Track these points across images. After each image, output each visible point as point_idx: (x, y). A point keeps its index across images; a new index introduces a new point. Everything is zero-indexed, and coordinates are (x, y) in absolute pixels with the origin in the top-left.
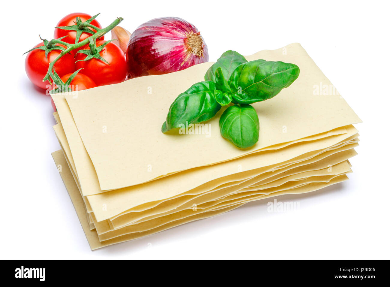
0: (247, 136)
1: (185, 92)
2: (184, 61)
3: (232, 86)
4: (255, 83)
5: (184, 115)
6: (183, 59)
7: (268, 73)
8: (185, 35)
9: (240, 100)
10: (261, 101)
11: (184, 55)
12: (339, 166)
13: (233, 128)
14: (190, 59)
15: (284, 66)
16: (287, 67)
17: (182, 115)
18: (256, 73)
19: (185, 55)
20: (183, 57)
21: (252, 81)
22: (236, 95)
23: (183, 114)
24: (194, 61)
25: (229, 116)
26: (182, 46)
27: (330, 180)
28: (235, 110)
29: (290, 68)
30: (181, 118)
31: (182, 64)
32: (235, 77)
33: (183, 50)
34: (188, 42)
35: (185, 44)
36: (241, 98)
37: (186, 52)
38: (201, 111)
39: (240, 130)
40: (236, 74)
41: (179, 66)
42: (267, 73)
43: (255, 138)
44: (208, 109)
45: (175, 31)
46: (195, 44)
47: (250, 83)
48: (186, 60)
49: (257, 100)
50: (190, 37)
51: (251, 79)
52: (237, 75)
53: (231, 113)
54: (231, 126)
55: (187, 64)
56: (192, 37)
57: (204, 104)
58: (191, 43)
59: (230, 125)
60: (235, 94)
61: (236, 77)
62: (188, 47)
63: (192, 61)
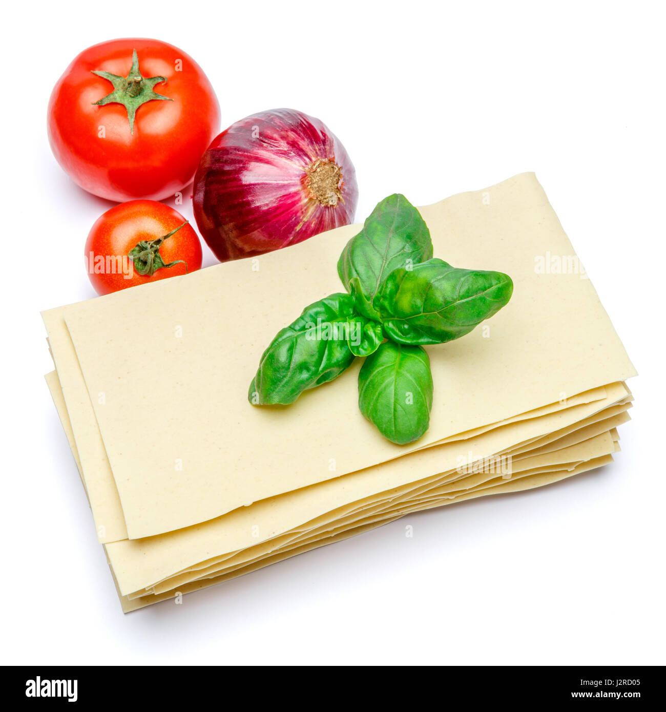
0: (407, 422)
1: (290, 327)
2: (301, 220)
3: (383, 309)
4: (424, 312)
5: (286, 380)
6: (300, 217)
7: (448, 299)
8: (304, 167)
9: (396, 337)
10: (438, 343)
11: (302, 209)
13: (379, 407)
14: (315, 216)
15: (481, 282)
16: (487, 286)
17: (283, 378)
18: (427, 296)
19: (303, 210)
20: (299, 214)
21: (419, 308)
22: (391, 325)
23: (285, 376)
24: (322, 218)
25: (376, 371)
26: (296, 193)
27: (575, 466)
28: (389, 356)
29: (492, 286)
30: (281, 386)
31: (298, 228)
32: (388, 291)
33: (300, 200)
34: (310, 184)
35: (304, 188)
36: (400, 334)
37: (306, 205)
38: (321, 369)
39: (393, 410)
40: (390, 286)
41: (293, 233)
42: (445, 299)
43: (422, 425)
44: (334, 360)
45: (283, 161)
46: (324, 185)
47: (415, 312)
48: (305, 219)
49: (431, 340)
50: (314, 172)
51: (416, 305)
52: (393, 288)
53: (379, 366)
54: (377, 400)
55: (309, 226)
56: (318, 170)
57: (326, 352)
58: (315, 185)
59: (375, 398)
60: (389, 321)
61: (391, 292)
62: (310, 192)
63: (318, 218)
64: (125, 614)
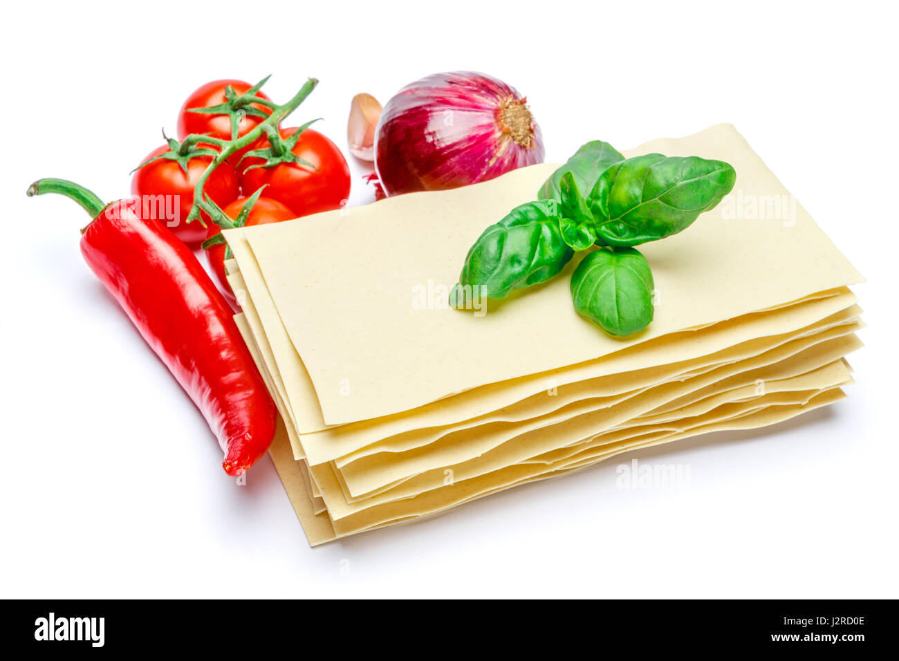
0: (632, 309)
1: (498, 223)
2: (495, 155)
3: (595, 211)
4: (643, 201)
5: (496, 272)
6: (493, 151)
7: (670, 181)
8: (496, 103)
9: (612, 238)
10: (657, 239)
11: (495, 142)
12: (827, 370)
13: (600, 295)
14: (508, 153)
15: (703, 167)
16: (710, 169)
17: (493, 270)
18: (646, 182)
19: (497, 144)
20: (492, 148)
21: (636, 198)
22: (603, 228)
23: (495, 268)
24: (515, 156)
25: (590, 270)
26: (490, 125)
27: (809, 399)
28: (602, 258)
29: (715, 170)
30: (491, 277)
31: (492, 163)
32: (601, 190)
33: (493, 132)
34: (503, 117)
35: (498, 121)
36: (614, 235)
37: (499, 138)
38: (533, 264)
39: (614, 298)
40: (603, 185)
41: (486, 167)
42: (667, 181)
43: (648, 314)
44: (546, 257)
45: (475, 96)
46: (517, 122)
47: (633, 203)
48: (499, 155)
49: (649, 237)
50: (507, 108)
51: (634, 195)
52: (607, 187)
53: (595, 264)
54: (596, 291)
55: (502, 162)
56: (511, 107)
57: (538, 247)
58: (509, 120)
59: (594, 289)
60: (601, 226)
61: (604, 193)
62: (503, 126)
63: (511, 155)
64: (313, 547)
